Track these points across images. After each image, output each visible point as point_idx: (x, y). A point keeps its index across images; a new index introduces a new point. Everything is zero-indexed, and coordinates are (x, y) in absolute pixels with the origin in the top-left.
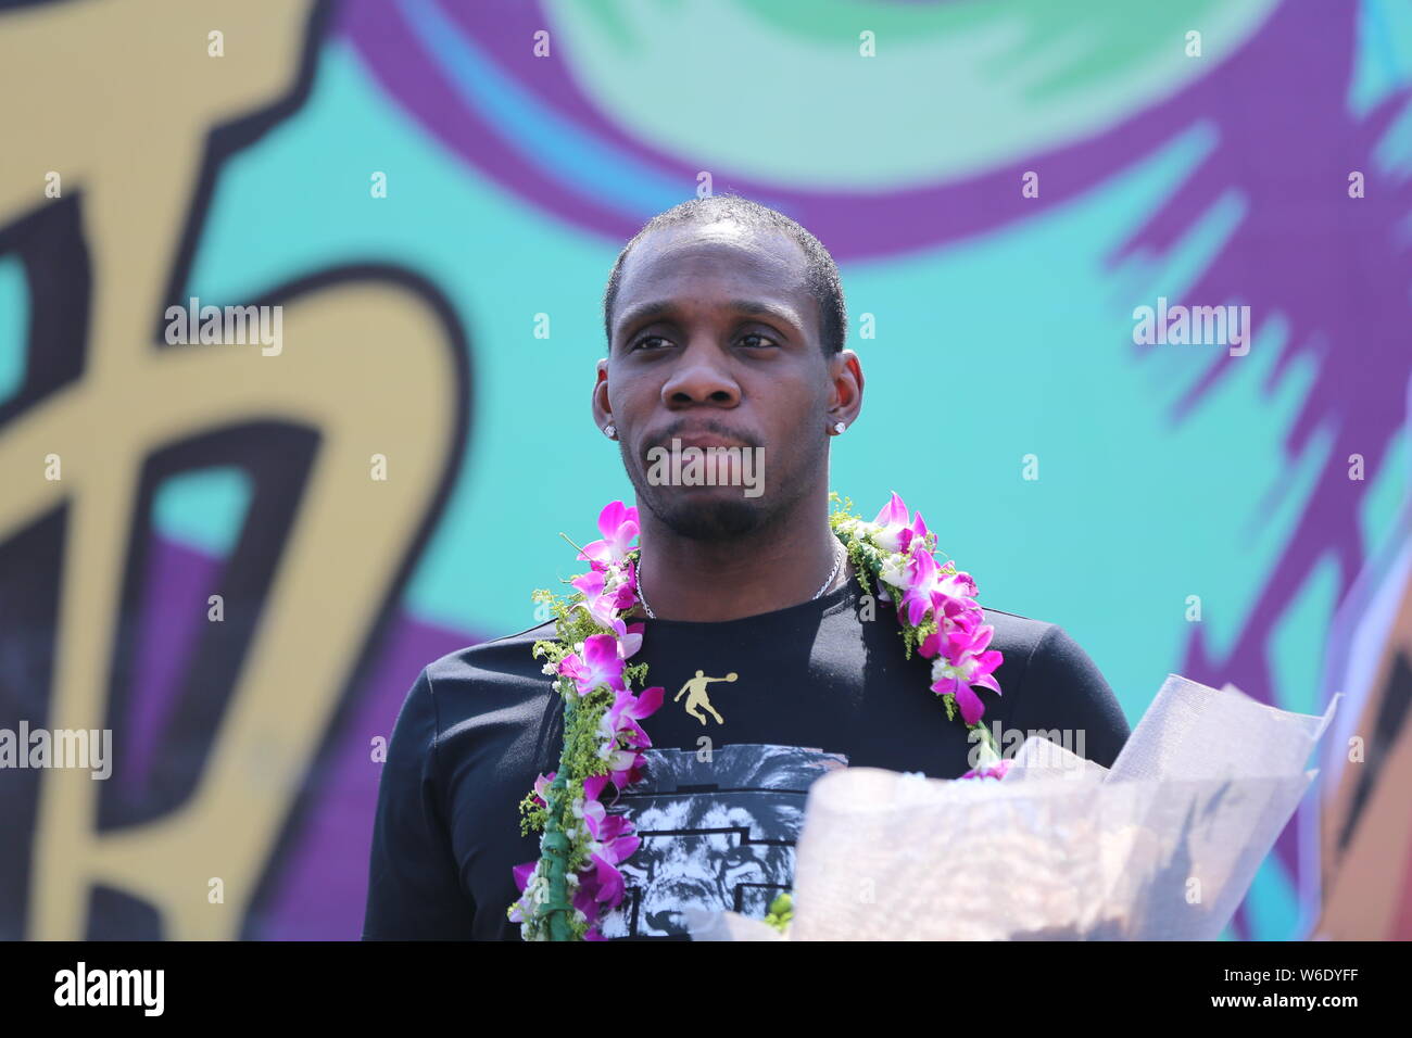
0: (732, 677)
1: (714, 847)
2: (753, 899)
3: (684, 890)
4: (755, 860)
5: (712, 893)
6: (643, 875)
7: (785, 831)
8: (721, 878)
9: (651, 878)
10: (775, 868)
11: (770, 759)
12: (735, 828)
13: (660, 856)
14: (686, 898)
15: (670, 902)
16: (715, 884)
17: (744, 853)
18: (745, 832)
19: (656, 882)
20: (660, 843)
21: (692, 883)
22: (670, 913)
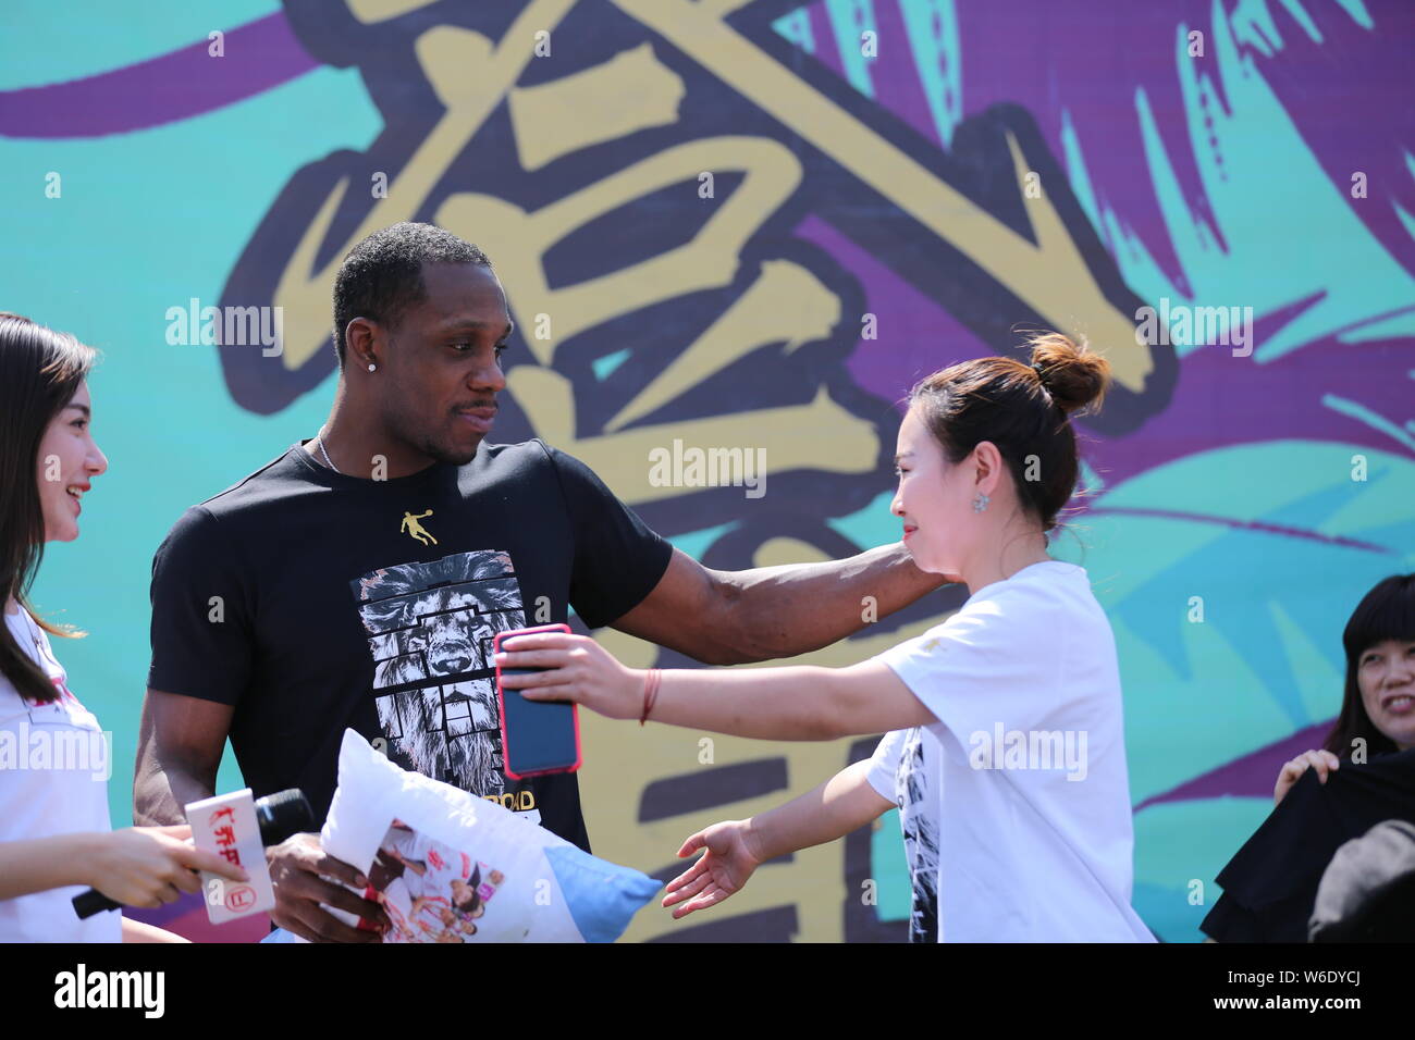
0: (429, 513)
1: (460, 620)
2: (490, 647)
3: (449, 647)
4: (487, 623)
5: (468, 646)
6: (423, 642)
7: (496, 603)
8: (470, 636)
9: (428, 644)
10: (497, 626)
11: (471, 560)
12: (468, 607)
13: (431, 630)
14: (453, 651)
15: (444, 656)
16: (467, 640)
17: (478, 620)
18: (475, 608)
19: (432, 645)
20: (430, 621)
21: (454, 642)
22: (446, 661)
